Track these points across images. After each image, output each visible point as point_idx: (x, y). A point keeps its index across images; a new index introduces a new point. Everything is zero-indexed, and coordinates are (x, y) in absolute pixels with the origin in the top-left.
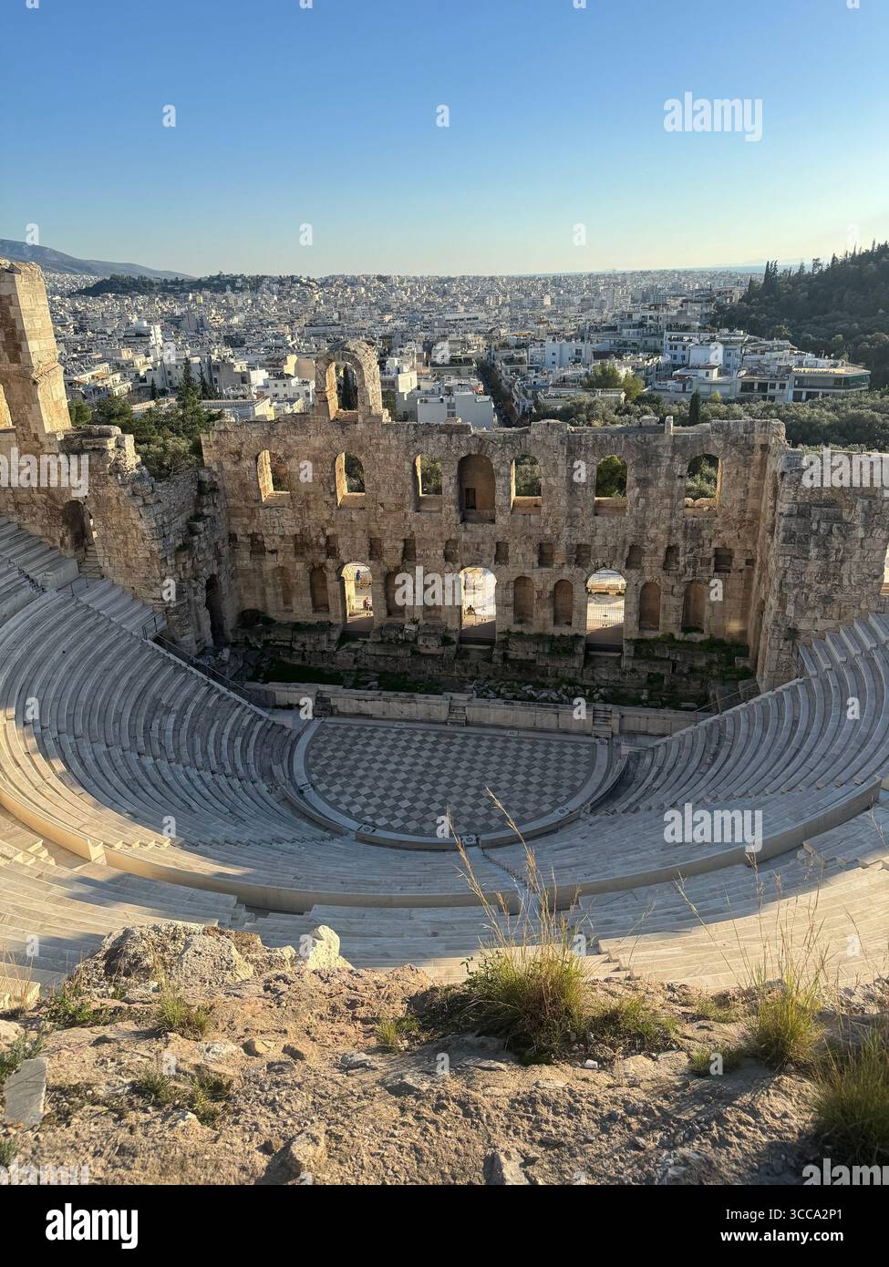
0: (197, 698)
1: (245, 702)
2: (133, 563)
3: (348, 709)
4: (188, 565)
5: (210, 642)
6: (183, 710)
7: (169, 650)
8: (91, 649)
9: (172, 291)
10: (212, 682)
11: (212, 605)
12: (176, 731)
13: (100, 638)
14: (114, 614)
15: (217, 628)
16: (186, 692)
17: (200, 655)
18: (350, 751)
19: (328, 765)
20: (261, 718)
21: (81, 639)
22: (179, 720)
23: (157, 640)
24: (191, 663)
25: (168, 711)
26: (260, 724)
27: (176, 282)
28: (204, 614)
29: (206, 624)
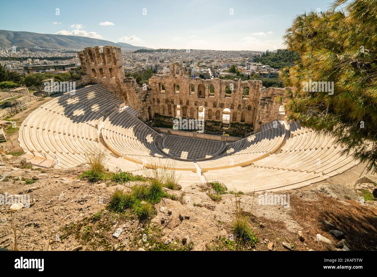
0: (145, 130)
1: (154, 131)
2: (135, 103)
3: (174, 134)
4: (145, 104)
5: (149, 119)
6: (142, 132)
7: (141, 120)
8: (126, 119)
9: (151, 52)
10: (148, 126)
11: (149, 112)
12: (141, 135)
13: (128, 117)
14: (131, 113)
15: (150, 116)
16: (143, 128)
17: (146, 121)
18: (173, 142)
19: (169, 144)
20: (157, 134)
21: (125, 117)
22: (142, 133)
23: (139, 118)
24: (145, 123)
25: (140, 131)
26: (157, 135)
27: (152, 50)
28: (148, 114)
29: (148, 116)
